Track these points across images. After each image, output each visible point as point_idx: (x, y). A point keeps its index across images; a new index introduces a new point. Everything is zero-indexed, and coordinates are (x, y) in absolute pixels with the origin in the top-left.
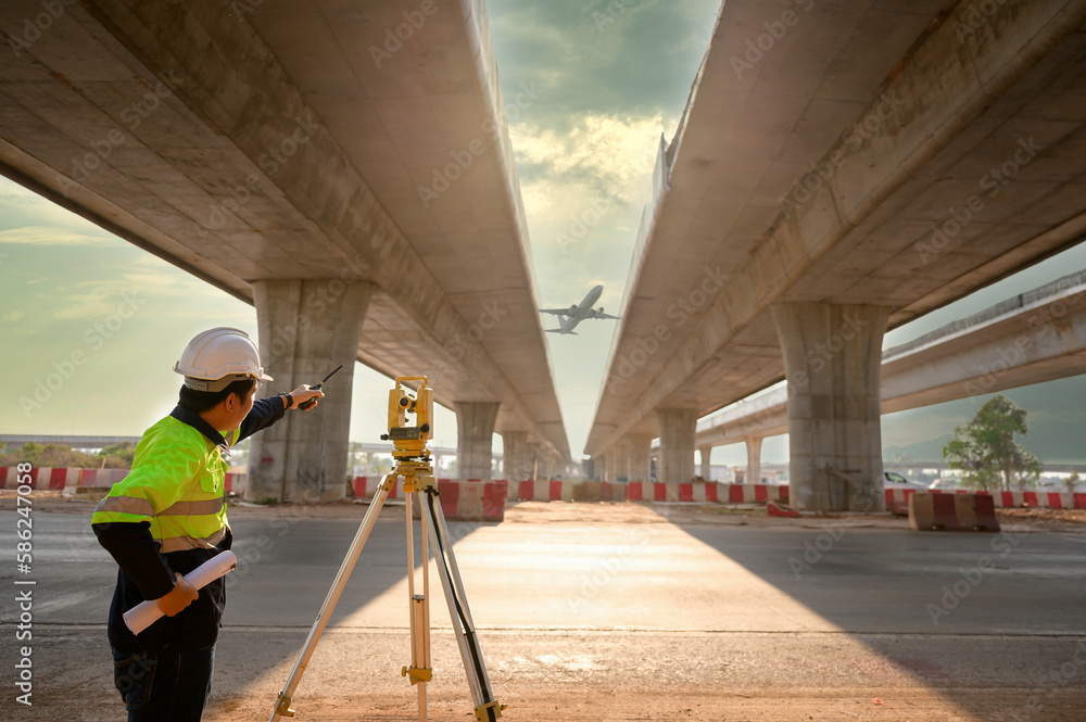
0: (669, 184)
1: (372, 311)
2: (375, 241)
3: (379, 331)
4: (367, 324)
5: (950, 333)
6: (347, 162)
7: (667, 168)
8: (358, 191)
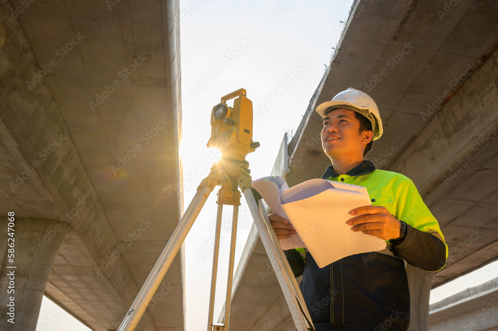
0: (290, 167)
1: (63, 249)
2: (76, 193)
3: (65, 266)
4: (58, 259)
5: (466, 297)
6: (66, 131)
7: (288, 157)
8: (70, 153)
